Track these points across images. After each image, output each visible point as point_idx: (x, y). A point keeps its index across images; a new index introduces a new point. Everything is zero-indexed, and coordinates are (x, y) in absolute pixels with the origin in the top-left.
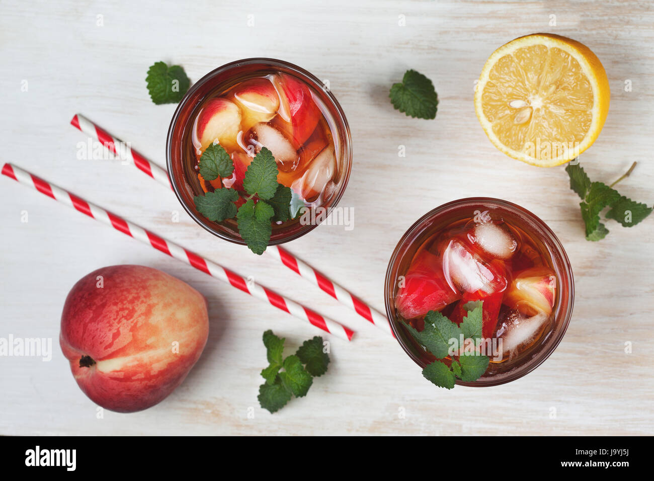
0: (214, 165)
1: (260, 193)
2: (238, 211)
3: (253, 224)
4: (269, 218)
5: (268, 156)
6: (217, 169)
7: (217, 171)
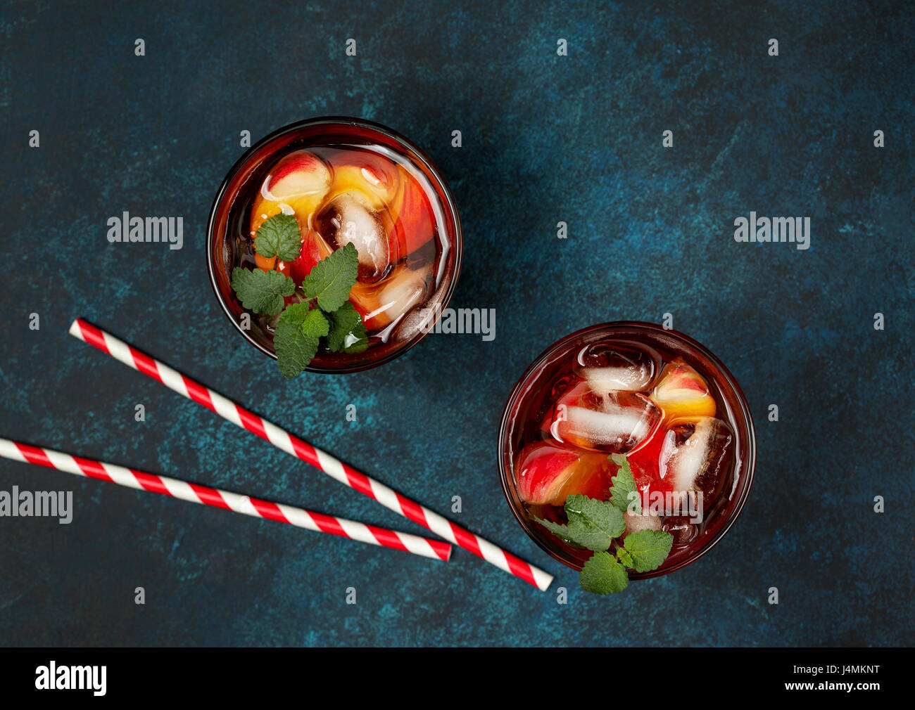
0: (276, 240)
1: (322, 301)
2: (284, 309)
3: (295, 335)
4: (319, 335)
5: (352, 257)
6: (278, 245)
7: (277, 248)
